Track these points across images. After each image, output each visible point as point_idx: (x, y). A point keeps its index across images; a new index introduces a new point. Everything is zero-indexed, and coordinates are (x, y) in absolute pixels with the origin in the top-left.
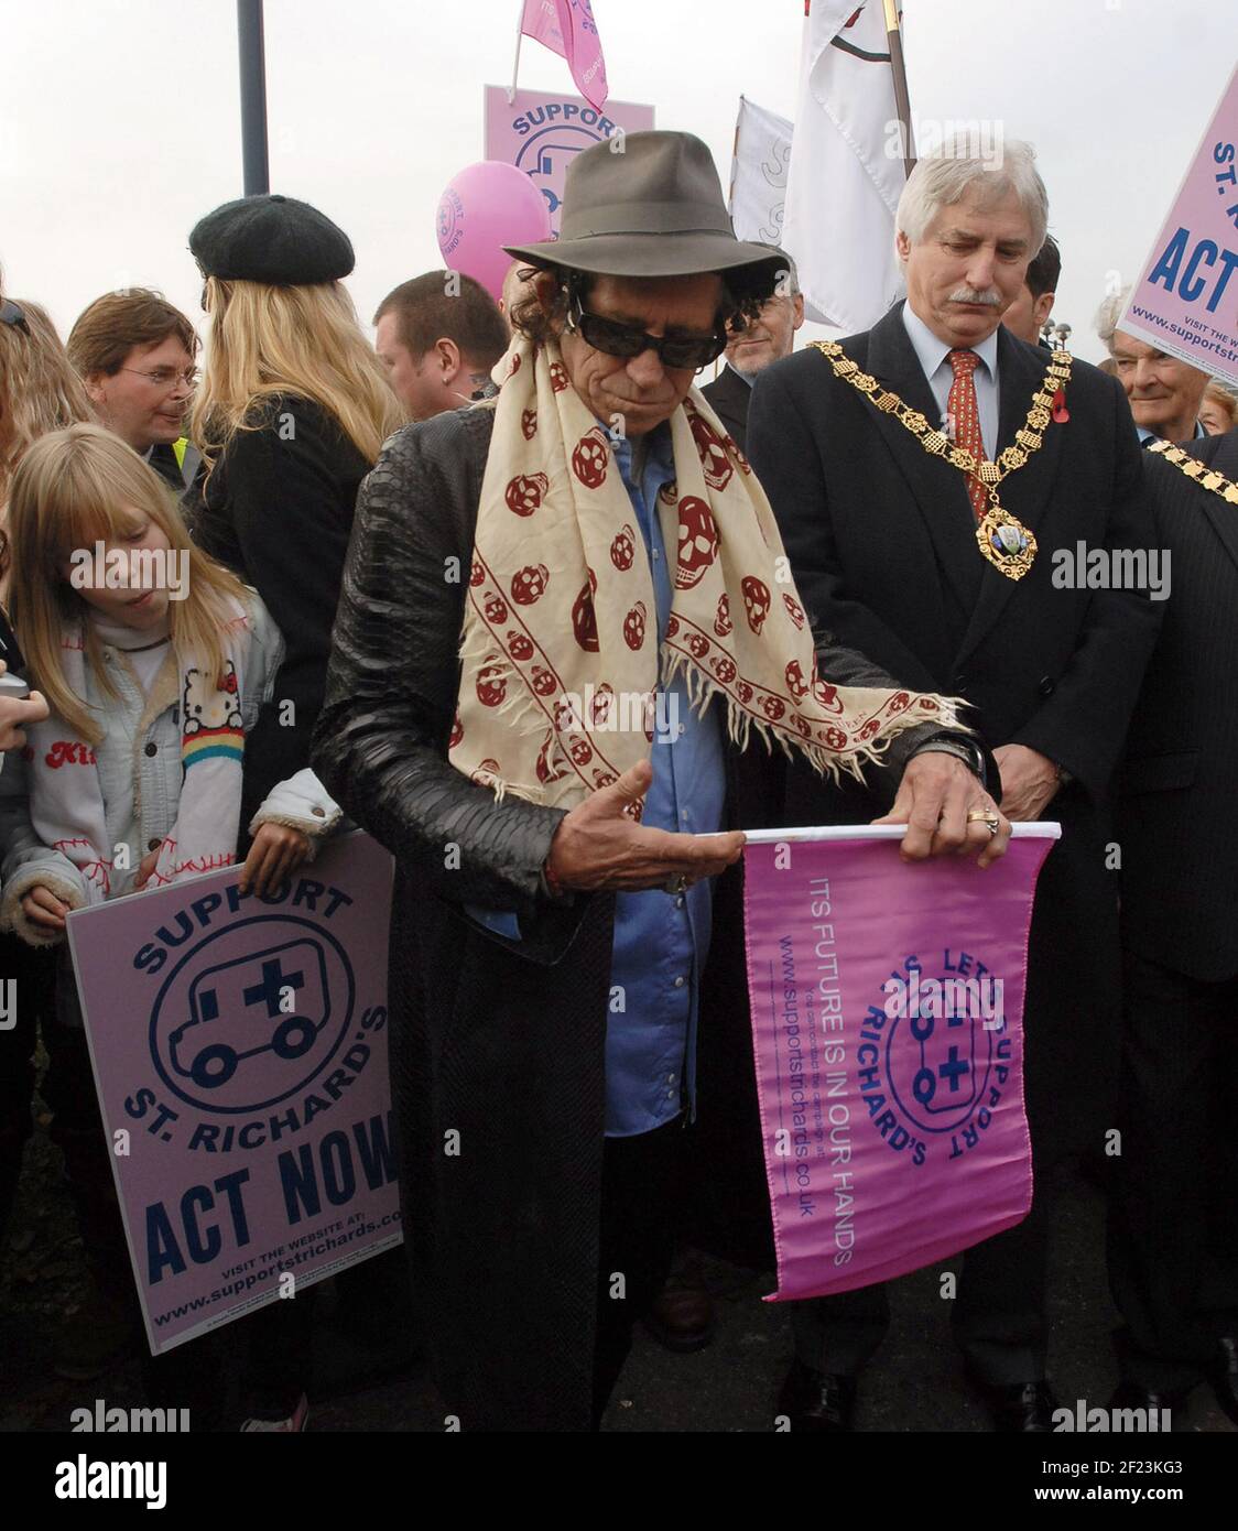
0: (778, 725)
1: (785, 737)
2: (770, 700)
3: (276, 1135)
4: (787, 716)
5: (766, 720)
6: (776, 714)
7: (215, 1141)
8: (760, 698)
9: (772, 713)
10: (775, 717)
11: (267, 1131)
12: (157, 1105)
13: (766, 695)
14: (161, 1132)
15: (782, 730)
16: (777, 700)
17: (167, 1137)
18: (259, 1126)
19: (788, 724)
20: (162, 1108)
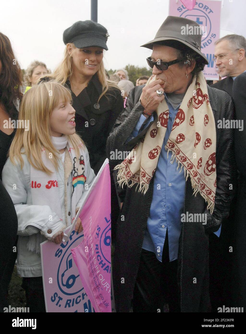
0: (189, 171)
1: (189, 174)
2: (190, 164)
3: (83, 298)
4: (192, 170)
5: (186, 168)
6: (190, 168)
7: (70, 304)
8: (188, 162)
9: (189, 167)
10: (189, 169)
11: (81, 298)
12: (58, 297)
13: (190, 162)
14: (58, 305)
15: (189, 172)
16: (192, 165)
17: (60, 306)
18: (79, 297)
19: (191, 172)
20: (59, 297)
